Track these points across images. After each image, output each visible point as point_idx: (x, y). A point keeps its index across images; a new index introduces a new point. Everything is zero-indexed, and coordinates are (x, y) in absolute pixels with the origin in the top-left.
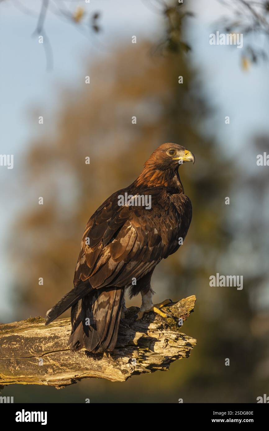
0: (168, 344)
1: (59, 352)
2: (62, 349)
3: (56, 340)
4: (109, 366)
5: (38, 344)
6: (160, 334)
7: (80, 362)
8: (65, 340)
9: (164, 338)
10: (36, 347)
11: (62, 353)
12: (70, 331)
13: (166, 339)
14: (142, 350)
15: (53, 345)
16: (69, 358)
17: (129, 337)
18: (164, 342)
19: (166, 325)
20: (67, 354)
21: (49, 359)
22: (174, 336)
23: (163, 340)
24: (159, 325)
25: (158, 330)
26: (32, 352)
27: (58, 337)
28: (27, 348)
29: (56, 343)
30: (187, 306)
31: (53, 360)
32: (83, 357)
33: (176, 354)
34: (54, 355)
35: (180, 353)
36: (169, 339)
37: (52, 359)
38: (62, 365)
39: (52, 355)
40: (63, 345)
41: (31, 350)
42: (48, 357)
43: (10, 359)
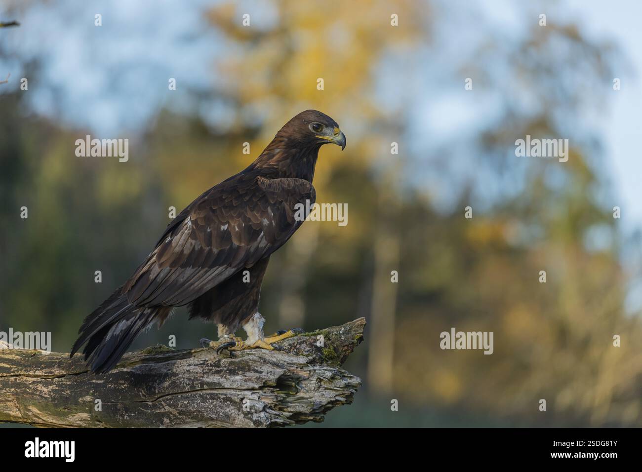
0: (321, 385)
1: (176, 395)
2: (179, 392)
3: (173, 378)
5: (150, 384)
6: (310, 371)
7: (203, 409)
8: (184, 378)
9: (316, 377)
10: (148, 387)
11: (180, 397)
12: (191, 365)
13: (318, 378)
14: (282, 393)
15: (169, 385)
16: (188, 403)
18: (315, 382)
19: (320, 358)
20: (186, 398)
21: (164, 404)
22: (329, 374)
23: (314, 380)
24: (311, 358)
25: (309, 365)
26: (143, 395)
27: (175, 374)
28: (138, 389)
29: (173, 383)
30: (353, 333)
32: (207, 402)
33: (332, 400)
34: (170, 399)
35: (338, 398)
36: (322, 378)
37: (168, 405)
38: (180, 414)
39: (168, 400)
40: (182, 385)
41: (141, 392)
42: (163, 403)
43: (117, 405)
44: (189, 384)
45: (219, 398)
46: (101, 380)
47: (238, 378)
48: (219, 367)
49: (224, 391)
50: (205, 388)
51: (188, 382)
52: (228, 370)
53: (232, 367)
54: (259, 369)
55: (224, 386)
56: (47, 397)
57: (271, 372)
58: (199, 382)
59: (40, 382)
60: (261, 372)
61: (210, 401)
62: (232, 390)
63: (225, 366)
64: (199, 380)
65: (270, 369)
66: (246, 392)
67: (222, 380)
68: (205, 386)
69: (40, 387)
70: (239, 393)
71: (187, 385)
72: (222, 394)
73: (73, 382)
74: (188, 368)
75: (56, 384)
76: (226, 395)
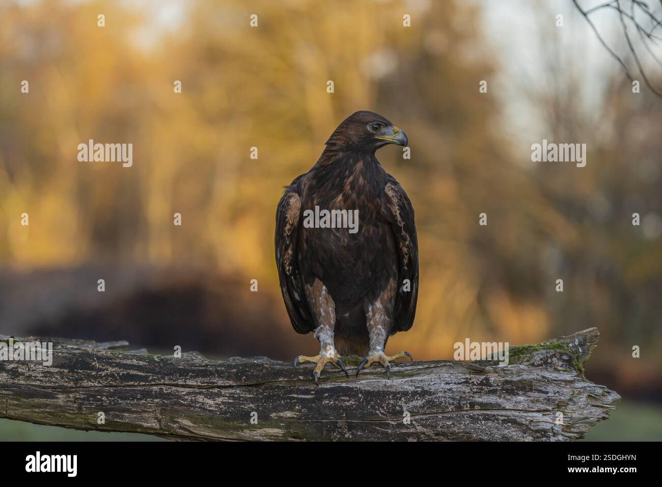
0: (589, 402)
1: (435, 415)
2: (440, 411)
3: (427, 397)
4: (523, 437)
5: (392, 402)
6: (581, 388)
7: (472, 431)
8: (445, 397)
10: (390, 406)
11: (440, 417)
12: (450, 383)
13: (589, 396)
15: (423, 405)
16: (453, 424)
17: (553, 395)
18: (585, 399)
20: (449, 418)
21: (416, 425)
22: (599, 391)
23: (583, 398)
26: (382, 413)
27: (430, 392)
28: (373, 407)
29: (428, 402)
31: (423, 426)
32: (478, 423)
33: (600, 417)
34: (426, 419)
37: (421, 425)
39: (422, 419)
40: (443, 404)
41: (379, 411)
43: (337, 423)
44: (453, 404)
45: (497, 420)
46: (308, 394)
47: (521, 398)
48: (491, 386)
49: (504, 413)
50: (476, 408)
51: (451, 401)
52: (503, 389)
53: (509, 386)
54: (543, 389)
55: (504, 407)
56: (213, 410)
57: (558, 392)
58: (468, 401)
59: (200, 393)
60: (547, 393)
61: (483, 422)
62: (513, 412)
63: (498, 385)
64: (468, 400)
65: (557, 389)
66: (535, 414)
67: (500, 401)
68: (476, 406)
69: (200, 398)
70: (525, 414)
71: (450, 404)
72: (502, 416)
73: (256, 395)
74: (448, 387)
75: (226, 396)
76: (508, 416)
